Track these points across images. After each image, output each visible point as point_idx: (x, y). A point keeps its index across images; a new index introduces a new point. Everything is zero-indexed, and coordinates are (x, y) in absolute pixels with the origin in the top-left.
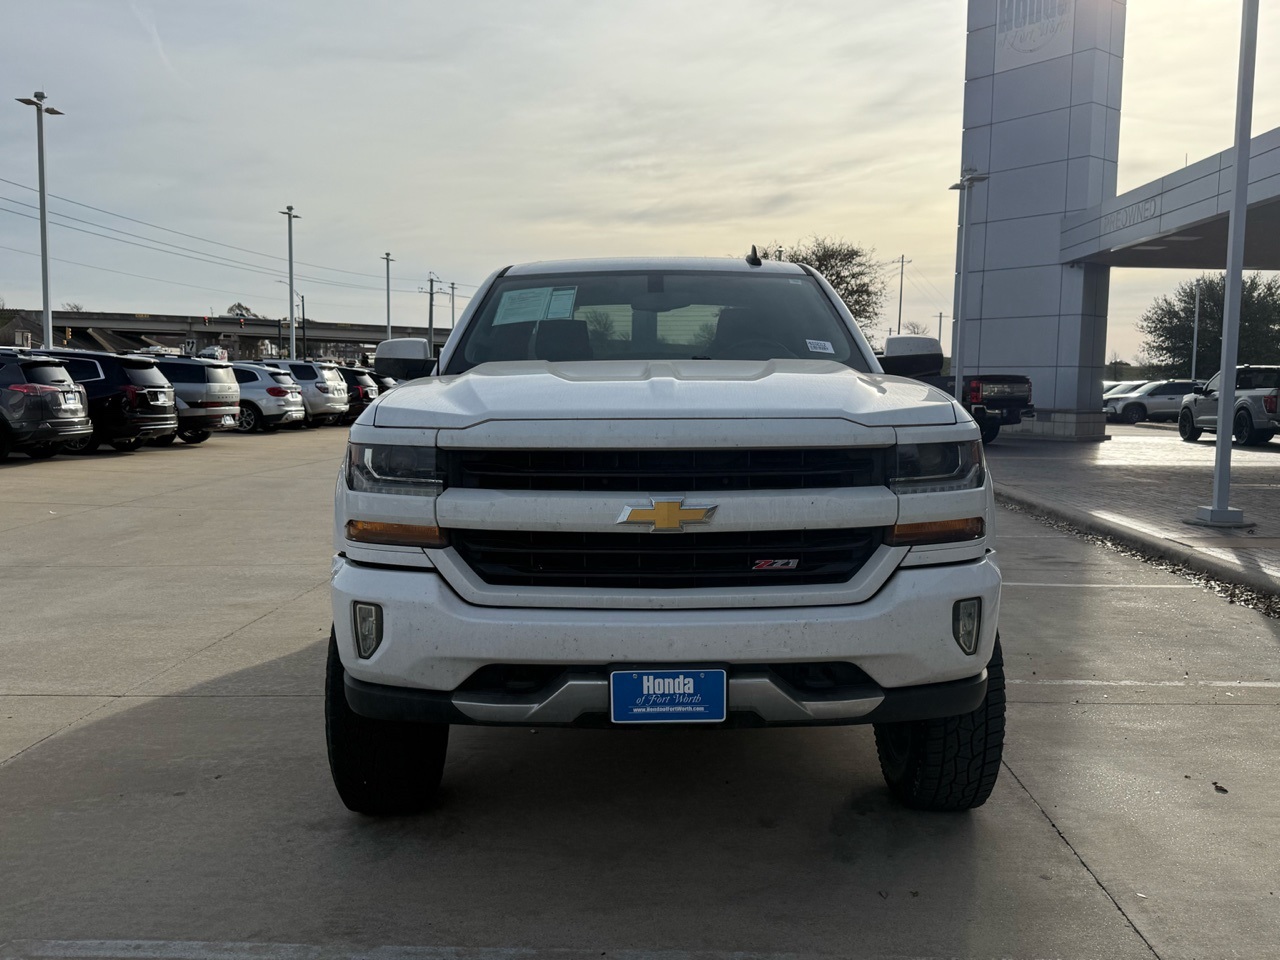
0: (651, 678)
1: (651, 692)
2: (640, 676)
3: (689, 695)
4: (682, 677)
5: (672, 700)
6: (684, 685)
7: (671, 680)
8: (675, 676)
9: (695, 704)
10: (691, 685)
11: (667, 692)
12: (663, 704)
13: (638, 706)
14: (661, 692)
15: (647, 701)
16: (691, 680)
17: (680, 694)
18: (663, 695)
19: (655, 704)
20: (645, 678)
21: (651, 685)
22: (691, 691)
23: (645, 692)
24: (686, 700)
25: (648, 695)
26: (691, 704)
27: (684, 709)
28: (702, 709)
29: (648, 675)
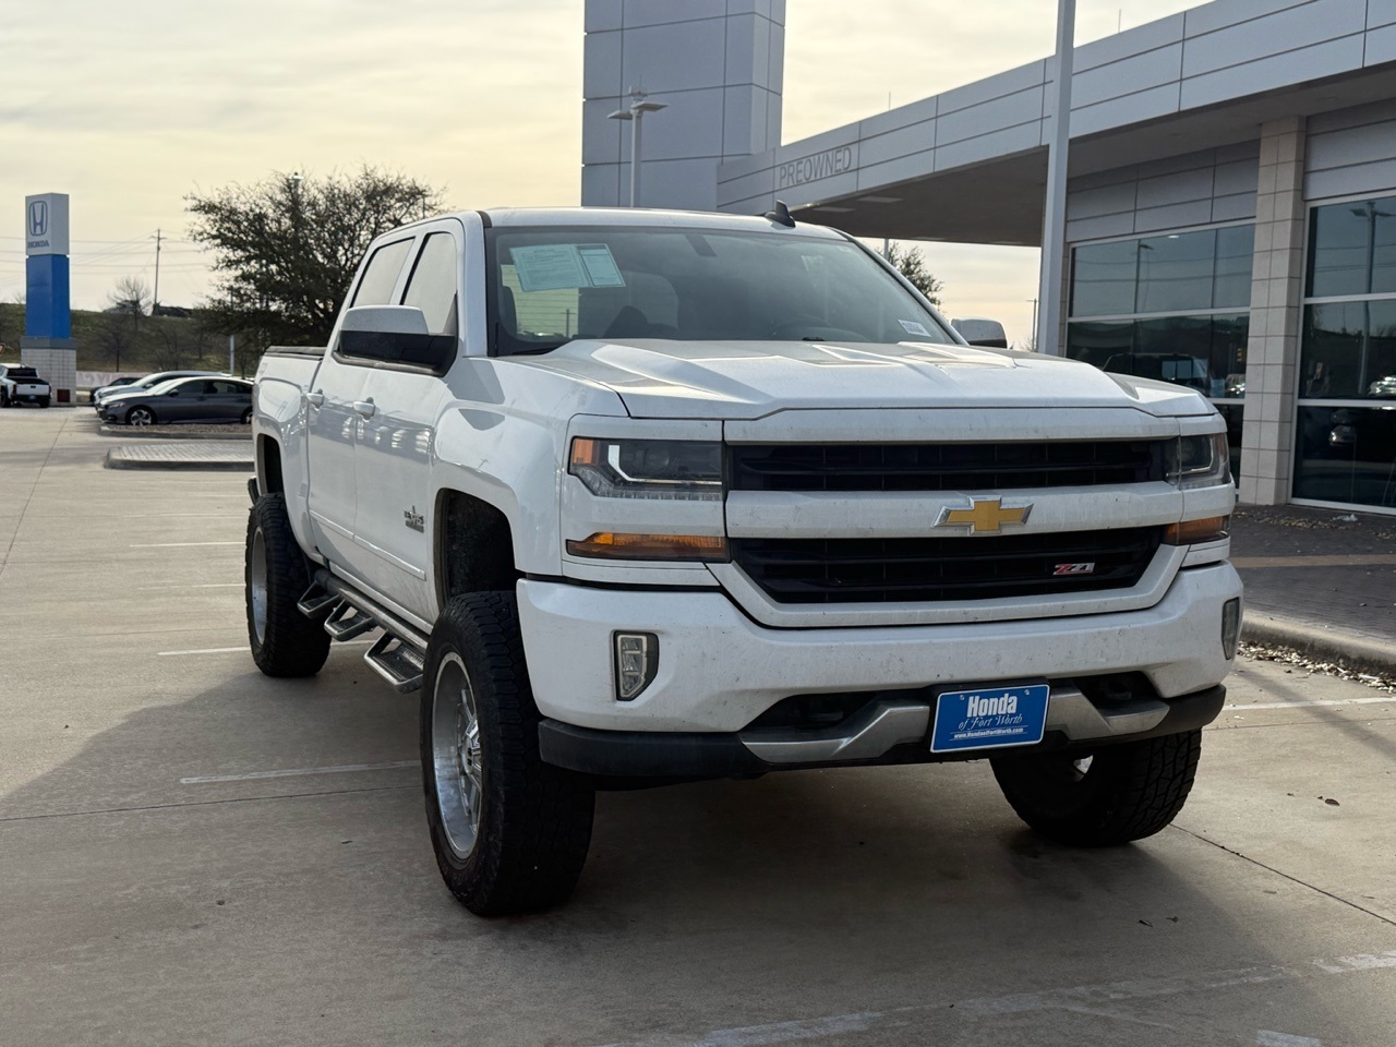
0: (977, 698)
1: (975, 715)
2: (967, 696)
3: (1012, 715)
4: (1007, 695)
5: (992, 721)
6: (1007, 705)
7: (996, 700)
8: (999, 695)
9: (1016, 725)
10: (1014, 704)
11: (990, 714)
12: (984, 728)
13: (958, 731)
14: (985, 714)
15: (970, 724)
16: (1015, 698)
17: (1002, 715)
18: (986, 717)
19: (977, 728)
20: (971, 698)
21: (977, 707)
22: (1014, 711)
23: (969, 715)
24: (1008, 721)
25: (972, 718)
26: (1012, 725)
27: (1004, 732)
28: (1021, 730)
29: (974, 695)
